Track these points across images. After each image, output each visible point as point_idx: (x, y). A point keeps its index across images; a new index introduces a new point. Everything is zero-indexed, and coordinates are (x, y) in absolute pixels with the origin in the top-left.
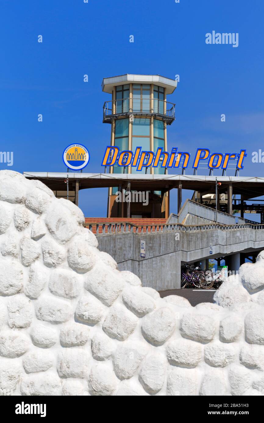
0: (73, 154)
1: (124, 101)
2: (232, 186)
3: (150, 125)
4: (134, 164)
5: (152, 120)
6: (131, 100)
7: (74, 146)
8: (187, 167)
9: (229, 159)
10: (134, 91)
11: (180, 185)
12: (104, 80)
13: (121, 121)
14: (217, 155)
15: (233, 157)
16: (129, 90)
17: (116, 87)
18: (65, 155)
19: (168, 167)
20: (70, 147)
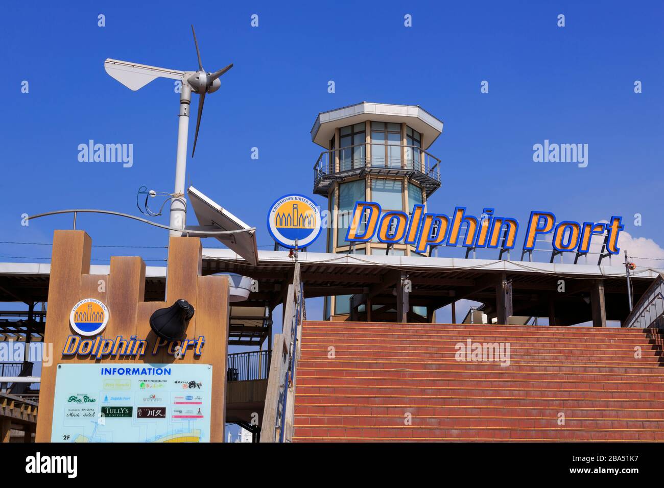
0: (289, 215)
1: (355, 148)
2: (604, 286)
3: (403, 191)
4: (411, 239)
5: (406, 183)
6: (368, 147)
7: (292, 198)
8: (512, 247)
9: (592, 233)
10: (374, 134)
11: (503, 282)
12: (320, 116)
13: (351, 185)
14: (569, 225)
15: (599, 229)
16: (364, 132)
17: (339, 129)
18: (273, 216)
19: (477, 246)
20: (283, 201)
